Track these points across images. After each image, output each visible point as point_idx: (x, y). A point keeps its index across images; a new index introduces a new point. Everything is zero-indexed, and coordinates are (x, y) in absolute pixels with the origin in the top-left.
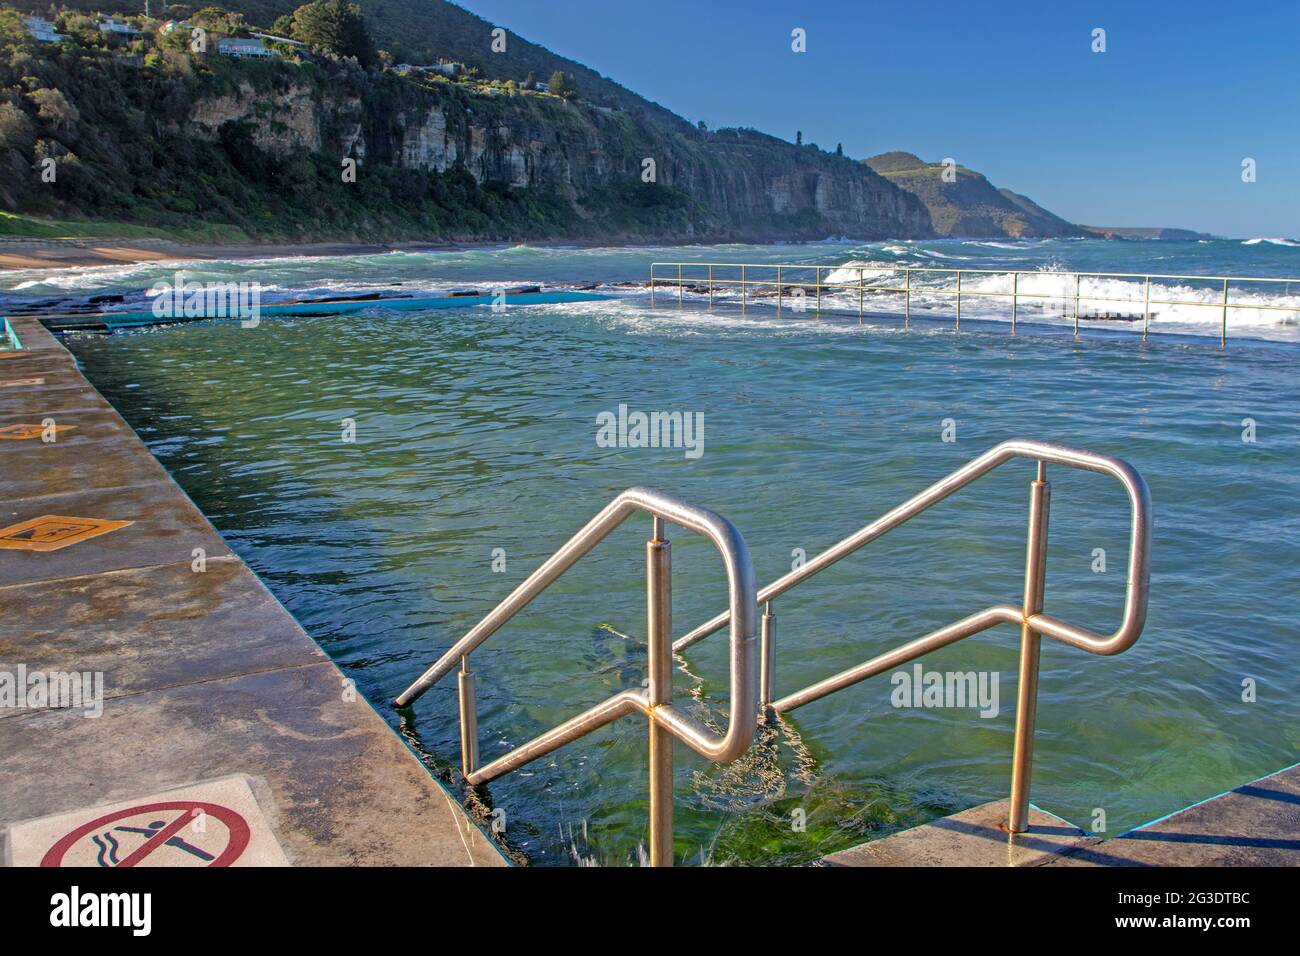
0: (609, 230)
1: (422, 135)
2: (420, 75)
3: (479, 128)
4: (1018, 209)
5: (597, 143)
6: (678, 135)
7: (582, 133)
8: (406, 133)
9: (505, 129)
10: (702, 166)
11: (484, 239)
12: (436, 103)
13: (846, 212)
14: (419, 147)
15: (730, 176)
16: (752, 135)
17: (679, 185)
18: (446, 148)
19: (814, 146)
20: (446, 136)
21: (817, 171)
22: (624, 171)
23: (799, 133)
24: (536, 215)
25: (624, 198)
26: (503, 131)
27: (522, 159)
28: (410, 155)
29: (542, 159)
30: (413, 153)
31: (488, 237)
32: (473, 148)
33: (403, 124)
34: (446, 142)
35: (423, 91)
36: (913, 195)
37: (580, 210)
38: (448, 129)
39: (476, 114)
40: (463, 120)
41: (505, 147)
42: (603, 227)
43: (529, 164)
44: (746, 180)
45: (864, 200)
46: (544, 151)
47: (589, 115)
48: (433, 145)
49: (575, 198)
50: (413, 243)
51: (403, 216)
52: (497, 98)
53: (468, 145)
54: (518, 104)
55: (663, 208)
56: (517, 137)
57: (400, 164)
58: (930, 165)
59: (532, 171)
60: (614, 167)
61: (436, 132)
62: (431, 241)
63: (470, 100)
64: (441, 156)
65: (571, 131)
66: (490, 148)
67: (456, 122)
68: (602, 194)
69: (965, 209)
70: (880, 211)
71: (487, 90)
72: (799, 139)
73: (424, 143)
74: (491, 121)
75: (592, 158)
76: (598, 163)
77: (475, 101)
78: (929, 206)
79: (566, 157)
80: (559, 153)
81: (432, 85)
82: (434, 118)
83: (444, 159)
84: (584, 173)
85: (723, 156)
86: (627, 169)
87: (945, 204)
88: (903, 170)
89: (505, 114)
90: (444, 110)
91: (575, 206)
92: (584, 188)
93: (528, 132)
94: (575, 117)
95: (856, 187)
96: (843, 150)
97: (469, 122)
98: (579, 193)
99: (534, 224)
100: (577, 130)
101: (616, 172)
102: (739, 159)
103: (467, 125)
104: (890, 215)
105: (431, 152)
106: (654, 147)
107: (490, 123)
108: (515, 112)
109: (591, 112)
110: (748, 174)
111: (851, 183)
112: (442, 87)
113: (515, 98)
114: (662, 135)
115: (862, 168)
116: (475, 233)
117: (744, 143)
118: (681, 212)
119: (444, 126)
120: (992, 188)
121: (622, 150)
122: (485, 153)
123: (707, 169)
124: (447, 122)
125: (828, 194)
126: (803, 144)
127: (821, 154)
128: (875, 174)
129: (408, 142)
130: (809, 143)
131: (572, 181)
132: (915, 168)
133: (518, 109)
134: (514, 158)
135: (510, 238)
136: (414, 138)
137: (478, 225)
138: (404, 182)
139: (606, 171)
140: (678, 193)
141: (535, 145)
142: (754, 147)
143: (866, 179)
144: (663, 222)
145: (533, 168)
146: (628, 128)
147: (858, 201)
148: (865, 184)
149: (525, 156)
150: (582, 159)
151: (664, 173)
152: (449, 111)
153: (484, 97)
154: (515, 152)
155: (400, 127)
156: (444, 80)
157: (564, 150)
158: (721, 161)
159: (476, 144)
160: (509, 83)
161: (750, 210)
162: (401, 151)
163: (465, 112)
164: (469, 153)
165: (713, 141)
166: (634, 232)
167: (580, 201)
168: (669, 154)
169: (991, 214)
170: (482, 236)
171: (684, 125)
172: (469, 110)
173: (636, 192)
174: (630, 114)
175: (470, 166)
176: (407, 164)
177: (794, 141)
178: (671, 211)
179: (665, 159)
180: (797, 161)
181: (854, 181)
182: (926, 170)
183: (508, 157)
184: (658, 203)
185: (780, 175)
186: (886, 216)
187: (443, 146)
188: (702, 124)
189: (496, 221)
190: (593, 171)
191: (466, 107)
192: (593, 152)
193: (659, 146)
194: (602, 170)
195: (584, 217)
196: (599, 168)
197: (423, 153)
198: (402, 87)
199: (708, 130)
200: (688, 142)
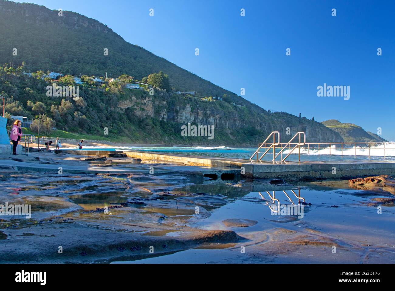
0: (239, 143)
1: (184, 113)
2: (183, 95)
3: (201, 111)
4: (374, 138)
5: (237, 116)
6: (262, 114)
7: (232, 113)
8: (179, 112)
9: (209, 111)
10: (269, 124)
11: (201, 144)
12: (188, 103)
13: (315, 139)
14: (183, 116)
15: (278, 127)
16: (285, 114)
17: (262, 129)
18: (191, 117)
19: (305, 117)
20: (191, 113)
21: (306, 125)
22: (245, 125)
23: (300, 114)
24: (217, 138)
25: (244, 133)
26: (208, 112)
27: (214, 120)
28: (180, 118)
29: (220, 121)
30: (181, 118)
31: (203, 144)
32: (199, 117)
33: (178, 109)
34: (191, 115)
35: (185, 100)
36: (338, 133)
37: (231, 136)
38: (192, 111)
39: (200, 107)
40: (196, 108)
41: (208, 117)
42: (238, 142)
43: (216, 122)
44: (283, 128)
45: (321, 134)
46: (220, 118)
47: (235, 108)
48: (187, 116)
49: (230, 133)
50: (180, 145)
51: (177, 136)
52: (207, 102)
53: (197, 116)
54: (213, 104)
55: (257, 136)
56: (212, 114)
57: (177, 121)
58: (343, 124)
59: (217, 124)
60: (242, 123)
61: (188, 112)
62: (186, 144)
63: (198, 102)
64: (189, 119)
65: (229, 112)
66: (204, 117)
67: (194, 109)
68: (238, 132)
69: (355, 138)
70: (326, 138)
71: (204, 99)
72: (300, 115)
73: (184, 115)
74: (204, 109)
75: (235, 121)
76: (237, 122)
77: (200, 103)
78: (343, 137)
79: (227, 120)
80: (225, 119)
81: (188, 98)
82: (187, 108)
83: (190, 120)
84: (232, 125)
85: (276, 120)
86: (246, 124)
87: (349, 137)
88: (334, 125)
89: (209, 107)
90: (191, 105)
91: (230, 135)
92: (232, 129)
93: (215, 112)
94: (230, 108)
95: (319, 130)
96: (314, 119)
97: (198, 109)
98: (230, 131)
99: (217, 140)
100: (230, 112)
101: (242, 125)
102: (281, 121)
103: (197, 110)
104: (330, 140)
105: (186, 118)
106: (254, 117)
107: (204, 110)
108: (212, 106)
109: (235, 106)
110: (284, 126)
111: (317, 129)
112: (190, 98)
113: (212, 102)
114: (257, 114)
115: (321, 125)
116: (199, 142)
117: (283, 116)
118: (263, 138)
119: (191, 110)
120: (365, 131)
121: (244, 118)
122: (202, 118)
123: (271, 124)
124: (191, 109)
125: (310, 133)
126: (301, 117)
127: (307, 120)
128: (325, 127)
129: (180, 115)
130: (303, 117)
131: (229, 127)
132: (338, 125)
133: (213, 106)
134: (211, 120)
135: (209, 144)
136: (181, 113)
137: (200, 140)
138: (178, 126)
139: (239, 124)
140: (262, 132)
141: (218, 116)
142: (286, 118)
143: (322, 128)
144: (257, 140)
145: (217, 123)
146: (246, 111)
147: (319, 135)
148: (321, 130)
149: (215, 120)
150: (232, 121)
151: (257, 126)
152: (192, 106)
153: (203, 102)
154: (212, 118)
155: (177, 110)
156: (191, 96)
157: (226, 117)
158: (276, 122)
159: (200, 116)
160: (210, 98)
161: (284, 137)
162: (177, 117)
163: (197, 106)
164: (198, 118)
165: (273, 116)
166: (248, 143)
167: (231, 134)
168: (259, 120)
169: (364, 140)
170: (201, 143)
171: (263, 111)
172: (198, 105)
173: (248, 131)
174: (247, 107)
175: (198, 122)
176: (179, 121)
177: (298, 116)
178: (259, 137)
179: (258, 121)
180: (299, 122)
181: (318, 128)
182: (342, 125)
183: (209, 120)
184: (255, 135)
185: (294, 126)
186: (329, 140)
187: (190, 116)
188: (269, 110)
189: (205, 139)
190: (235, 124)
191: (197, 105)
192: (235, 119)
193: (256, 117)
194: (238, 124)
195: (232, 139)
196: (237, 124)
197: (184, 118)
198: (178, 98)
199: (271, 112)
200: (265, 116)
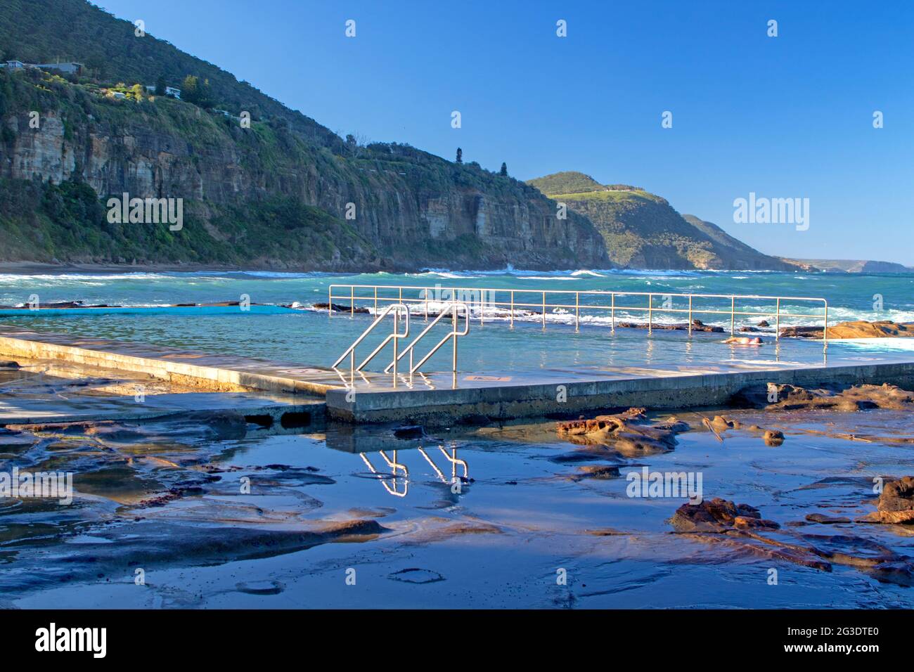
0: (245, 254)
1: (37, 143)
2: (34, 74)
3: (101, 136)
4: (705, 238)
5: (234, 156)
6: (325, 151)
7: (217, 144)
8: (18, 140)
9: (131, 138)
10: (350, 185)
11: (104, 261)
12: (54, 107)
13: (510, 239)
14: (33, 156)
15: (382, 197)
16: (407, 151)
17: (325, 205)
18: (64, 157)
19: (475, 165)
20: (63, 144)
21: (478, 193)
22: (263, 188)
23: (459, 150)
24: (164, 236)
25: (262, 218)
26: (129, 141)
27: (149, 172)
28: (22, 163)
29: (172, 175)
30: (25, 162)
31: (110, 259)
32: (94, 158)
33: (16, 129)
34: (64, 151)
35: (39, 93)
36: (586, 220)
37: (213, 231)
38: (66, 136)
39: (98, 120)
40: (83, 127)
41: (129, 159)
42: (240, 250)
43: (157, 178)
44: (399, 201)
45: (531, 225)
46: (175, 164)
47: (225, 126)
48: (48, 153)
49: (208, 217)
50: (24, 263)
51: (12, 232)
52: (122, 104)
53: (88, 154)
54: (146, 112)
55: (308, 231)
56: (144, 147)
57: (10, 175)
58: (606, 187)
59: (160, 186)
60: (252, 184)
61: (53, 139)
62: (45, 262)
63: (92, 104)
64: (57, 166)
65: (205, 143)
66: (113, 159)
67: (75, 129)
68: (239, 215)
69: (645, 236)
70: (548, 239)
71: (111, 93)
72: (459, 157)
73: (39, 151)
74: (115, 130)
75: (228, 173)
76: (234, 179)
77: (97, 106)
78: (604, 233)
79: (199, 172)
80: (192, 166)
81: (50, 86)
82: (51, 124)
83: (61, 170)
84: (218, 190)
85: (373, 174)
86: (267, 186)
87: (623, 231)
88: (575, 192)
89: (130, 121)
90: (63, 114)
91: (208, 226)
92: (218, 206)
93: (156, 142)
94: (210, 127)
95: (522, 211)
96: (508, 170)
97: (90, 129)
98: (211, 211)
99: (162, 245)
100: (211, 141)
101: (254, 190)
102: (392, 178)
103: (88, 133)
104: (560, 242)
105: (46, 161)
106: (297, 163)
107: (115, 132)
108: (142, 120)
109: (228, 122)
110: (401, 193)
111: (516, 207)
112: (60, 89)
113: (142, 104)
114: (306, 150)
115: (529, 191)
116: (95, 253)
117: (398, 160)
118: (327, 236)
119: (62, 132)
120: (677, 214)
121: (262, 165)
122: (107, 164)
123: (356, 187)
124: (66, 128)
125: (491, 219)
126: (464, 162)
127: (484, 174)
128: (543, 197)
129: (20, 150)
130: (470, 161)
131: (204, 198)
132: (589, 191)
133: (146, 117)
134: (139, 171)
135: (135, 260)
136: (27, 145)
137: (98, 244)
138: (15, 193)
139: (244, 187)
140: (324, 215)
141: (164, 158)
142: (409, 164)
143: (532, 202)
144: (307, 246)
145: (161, 182)
146: (269, 140)
147: (524, 227)
148: (531, 207)
149: (153, 169)
150: (216, 175)
151: (308, 192)
152: (68, 117)
153: (108, 102)
154: (141, 164)
155: (12, 132)
156: (62, 81)
157: (196, 161)
158: (372, 180)
159: (98, 154)
160: (136, 88)
161: (403, 234)
162: (12, 159)
163: (85, 119)
164: (88, 163)
165: (362, 157)
166: (274, 257)
167: (212, 221)
168: (314, 172)
169: (674, 243)
170: (103, 257)
171: (330, 138)
172: (90, 116)
173: (277, 212)
174: (271, 125)
175: (90, 178)
176: (17, 175)
177: (453, 159)
178: (317, 235)
179: (310, 175)
180: (456, 181)
181: (519, 204)
182: (602, 193)
183: (133, 170)
184: (302, 226)
185: (437, 196)
186: (556, 243)
187: (59, 155)
188: (350, 138)
189: (118, 241)
190: (228, 188)
191: (88, 113)
192: (229, 167)
193: (302, 161)
194: (239, 187)
195: (217, 239)
196: (235, 185)
197: (37, 161)
198: (15, 88)
199: (358, 144)
200: (335, 158)
